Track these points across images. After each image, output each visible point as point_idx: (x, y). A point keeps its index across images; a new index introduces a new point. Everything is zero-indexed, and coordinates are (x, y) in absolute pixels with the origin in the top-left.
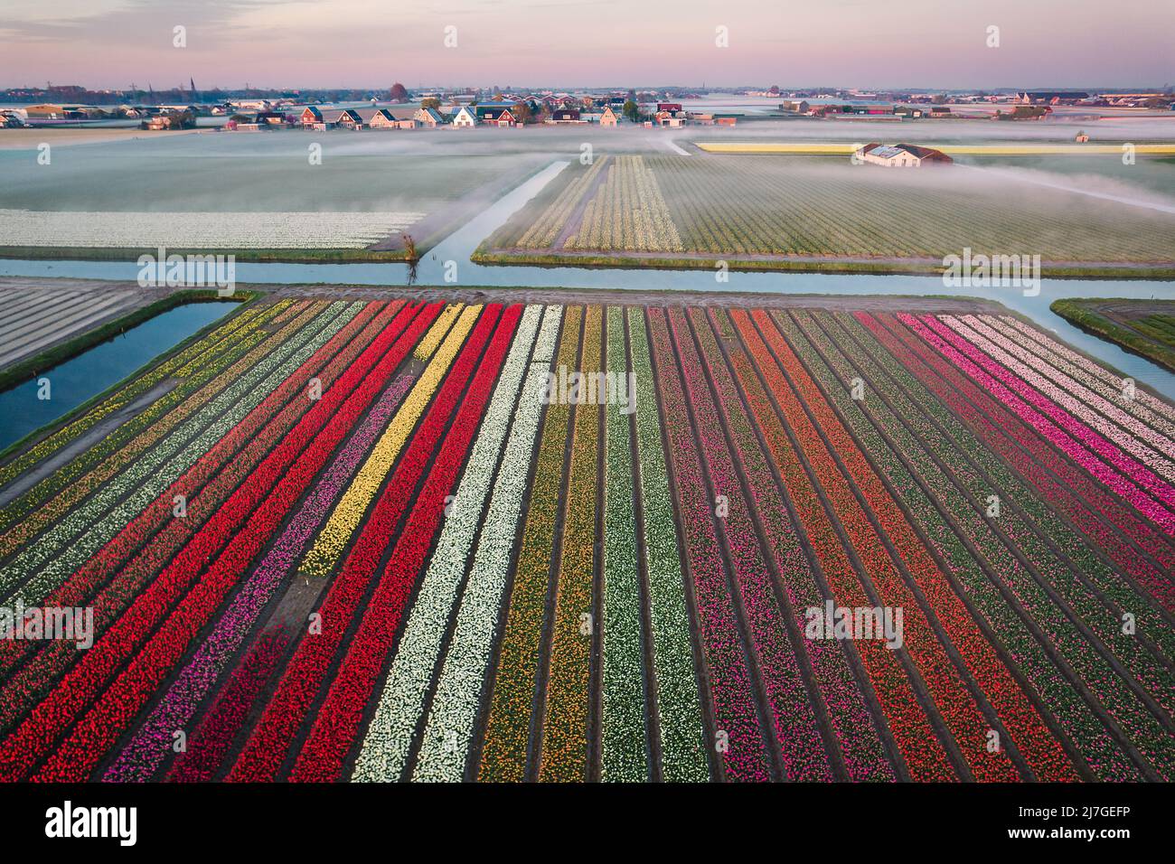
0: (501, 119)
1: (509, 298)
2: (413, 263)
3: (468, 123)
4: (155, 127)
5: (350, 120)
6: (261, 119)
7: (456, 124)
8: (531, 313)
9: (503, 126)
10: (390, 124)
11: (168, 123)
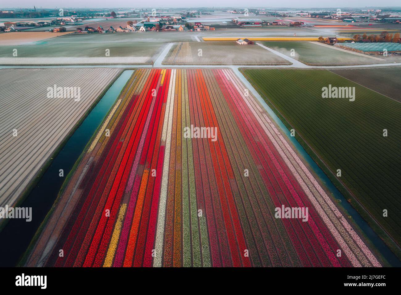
0: (152, 29)
1: (169, 69)
2: (153, 65)
3: (143, 30)
4: (55, 31)
5: (111, 29)
6: (86, 29)
7: (140, 30)
8: (172, 70)
9: (153, 31)
10: (122, 30)
11: (59, 30)
